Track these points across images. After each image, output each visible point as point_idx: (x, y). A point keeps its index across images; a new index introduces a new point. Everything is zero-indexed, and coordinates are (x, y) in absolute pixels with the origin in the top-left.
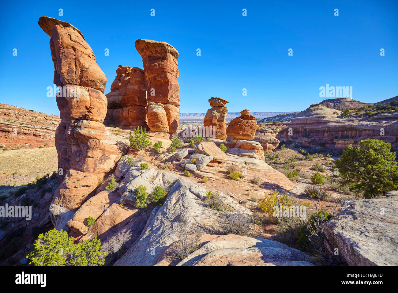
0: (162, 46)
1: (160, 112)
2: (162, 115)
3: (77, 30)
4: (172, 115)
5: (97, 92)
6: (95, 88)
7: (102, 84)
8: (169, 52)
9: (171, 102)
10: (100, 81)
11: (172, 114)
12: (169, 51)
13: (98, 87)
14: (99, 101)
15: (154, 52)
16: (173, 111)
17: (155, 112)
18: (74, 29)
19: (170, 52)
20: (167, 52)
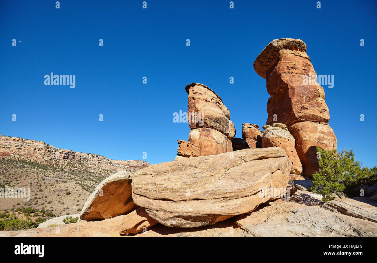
0: (271, 48)
1: (274, 136)
2: (279, 140)
3: (201, 85)
4: (304, 139)
5: (208, 131)
6: (207, 126)
7: (212, 121)
8: (282, 49)
9: (300, 117)
10: (209, 118)
11: (305, 137)
12: (281, 47)
13: (209, 125)
14: (208, 139)
15: (269, 63)
16: (306, 131)
17: (267, 139)
18: (199, 85)
19: (283, 47)
20: (279, 50)
